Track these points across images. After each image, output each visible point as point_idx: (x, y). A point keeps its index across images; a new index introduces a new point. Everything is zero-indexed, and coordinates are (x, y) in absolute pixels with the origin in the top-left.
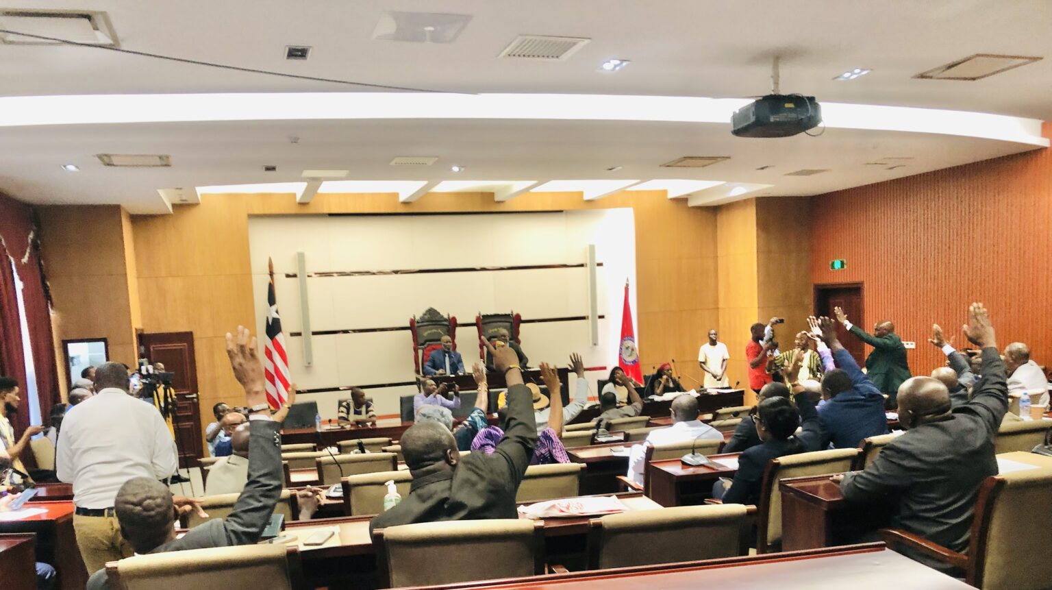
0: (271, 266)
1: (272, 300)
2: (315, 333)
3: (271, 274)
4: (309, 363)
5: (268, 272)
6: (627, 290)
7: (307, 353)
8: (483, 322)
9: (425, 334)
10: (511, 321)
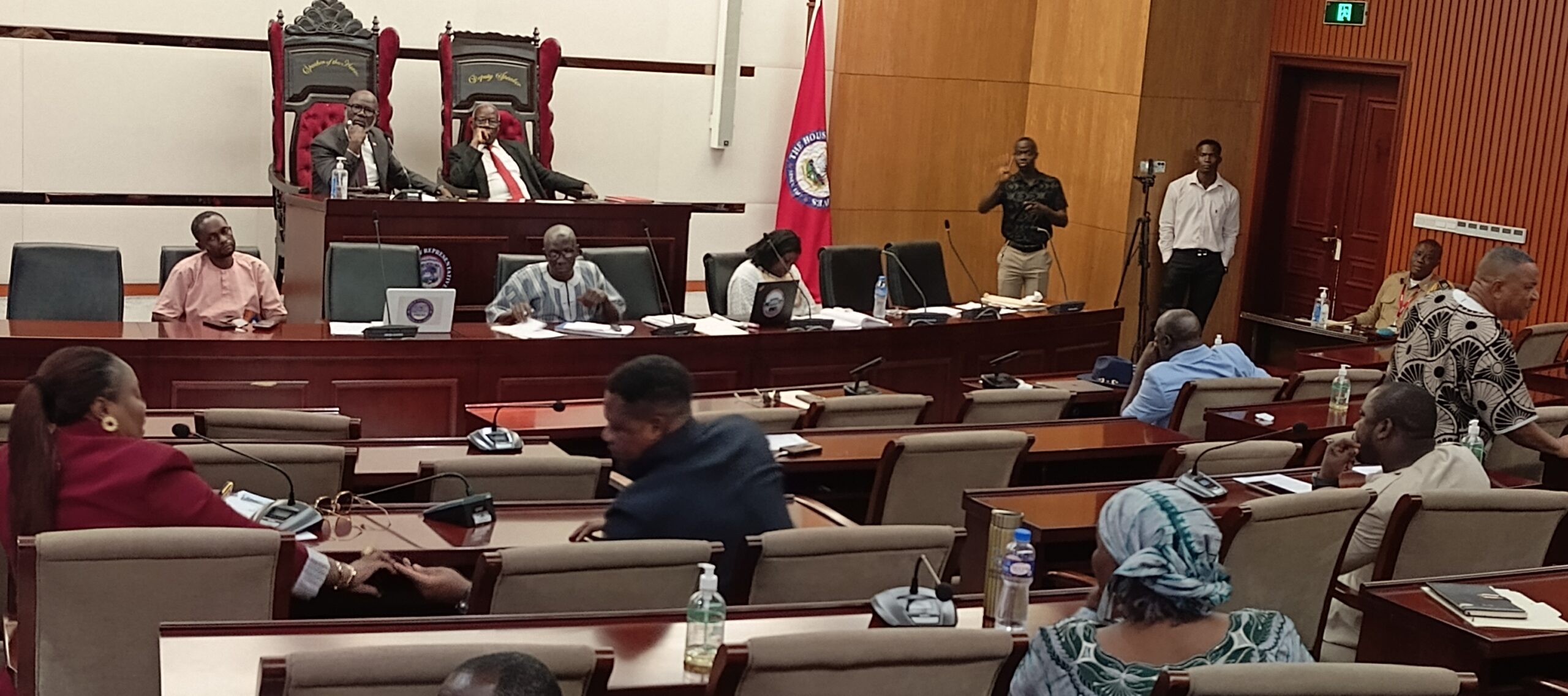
8: (456, 52)
9: (309, 69)
10: (532, 56)
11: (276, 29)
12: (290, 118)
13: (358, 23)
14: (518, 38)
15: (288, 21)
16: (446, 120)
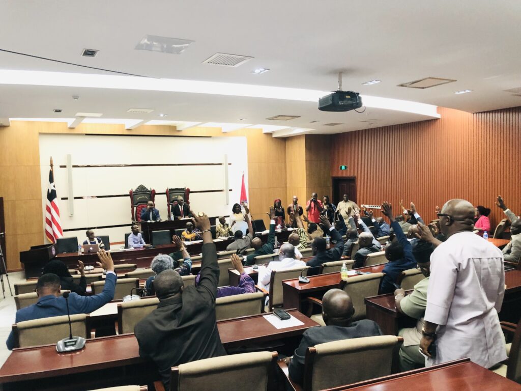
0: (51, 161)
1: (51, 180)
2: (75, 198)
3: (52, 166)
4: (72, 215)
5: (50, 164)
6: (243, 177)
7: (71, 208)
8: (170, 193)
9: (138, 199)
10: (185, 192)
11: (131, 192)
12: (135, 208)
13: (147, 189)
14: (182, 189)
15: (134, 190)
16: (168, 205)
